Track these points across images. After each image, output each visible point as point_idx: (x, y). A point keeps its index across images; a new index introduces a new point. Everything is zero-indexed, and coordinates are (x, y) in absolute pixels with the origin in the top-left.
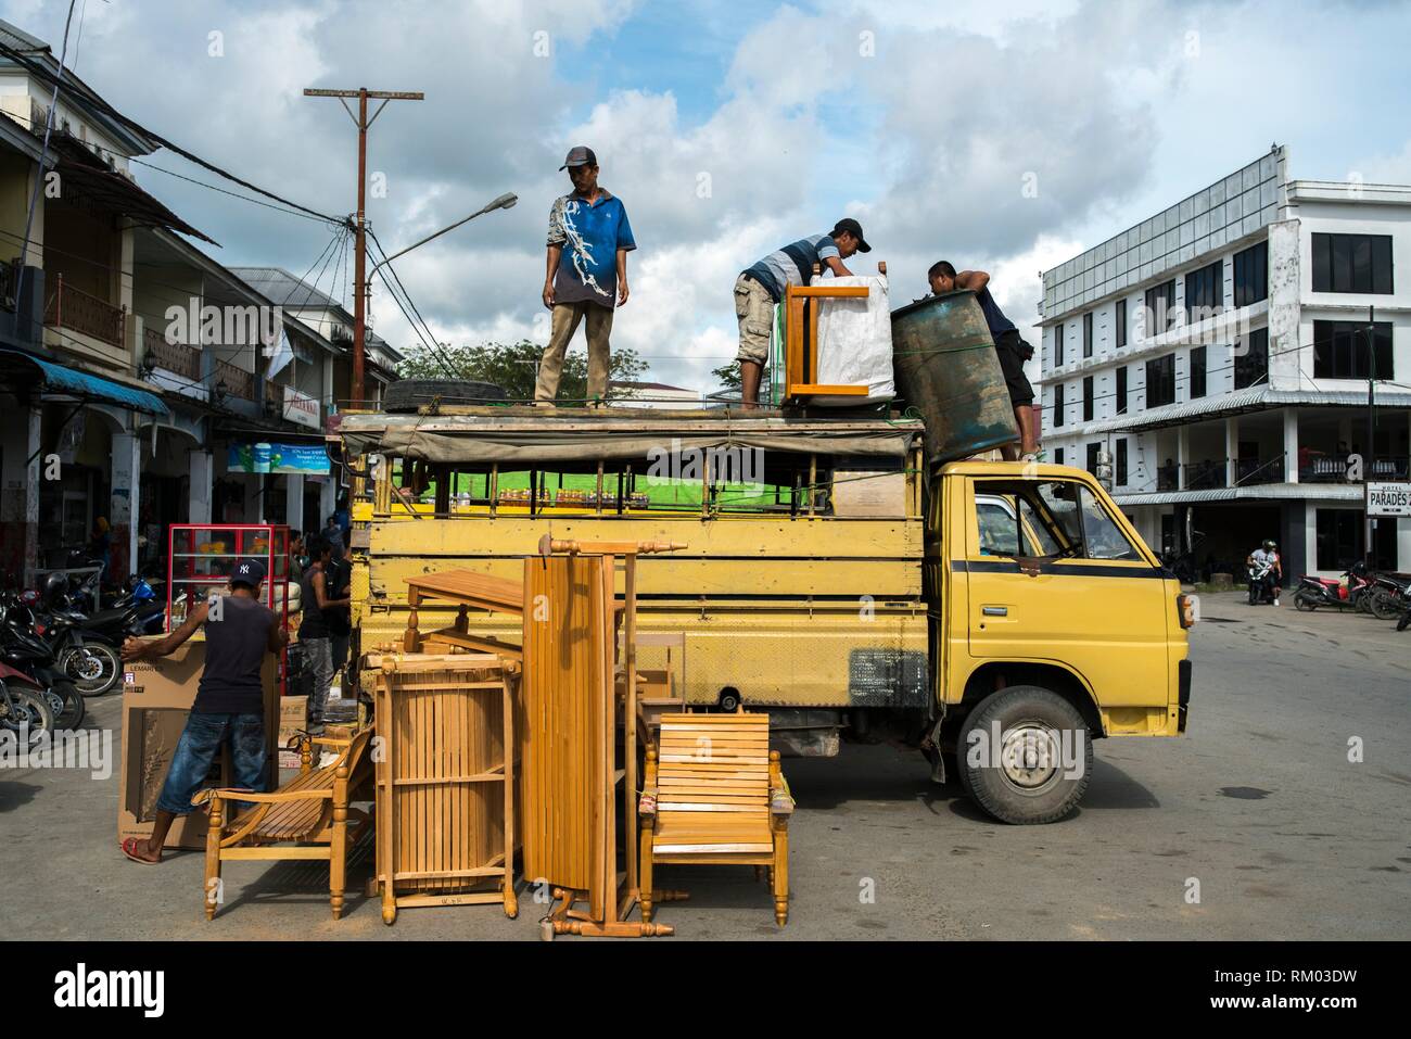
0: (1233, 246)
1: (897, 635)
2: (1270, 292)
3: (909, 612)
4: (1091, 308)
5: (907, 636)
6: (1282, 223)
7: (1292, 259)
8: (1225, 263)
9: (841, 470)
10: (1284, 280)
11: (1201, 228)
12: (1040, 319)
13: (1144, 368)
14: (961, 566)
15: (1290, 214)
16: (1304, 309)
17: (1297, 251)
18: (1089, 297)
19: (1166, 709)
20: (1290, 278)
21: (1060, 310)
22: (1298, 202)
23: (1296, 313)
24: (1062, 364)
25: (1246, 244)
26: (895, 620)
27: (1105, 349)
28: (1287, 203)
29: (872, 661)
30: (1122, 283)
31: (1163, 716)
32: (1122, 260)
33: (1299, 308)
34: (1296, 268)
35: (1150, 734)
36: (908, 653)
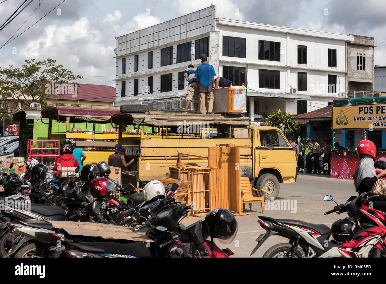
0: (196, 37)
1: (246, 163)
2: (210, 55)
3: (248, 158)
4: (138, 53)
5: (248, 163)
6: (214, 32)
7: (217, 45)
8: (192, 43)
9: (236, 128)
10: (214, 51)
11: (183, 29)
12: (115, 56)
13: (160, 78)
14: (257, 148)
15: (216, 29)
16: (221, 62)
17: (218, 42)
18: (137, 49)
19: (293, 177)
20: (216, 51)
21: (124, 53)
22: (219, 25)
23: (218, 63)
24: (125, 73)
25: (200, 37)
26: (246, 160)
27: (144, 69)
28: (216, 25)
29: (242, 169)
30: (151, 45)
31: (292, 179)
32: (151, 37)
33: (219, 61)
34: (218, 47)
35: (290, 182)
36: (248, 167)
